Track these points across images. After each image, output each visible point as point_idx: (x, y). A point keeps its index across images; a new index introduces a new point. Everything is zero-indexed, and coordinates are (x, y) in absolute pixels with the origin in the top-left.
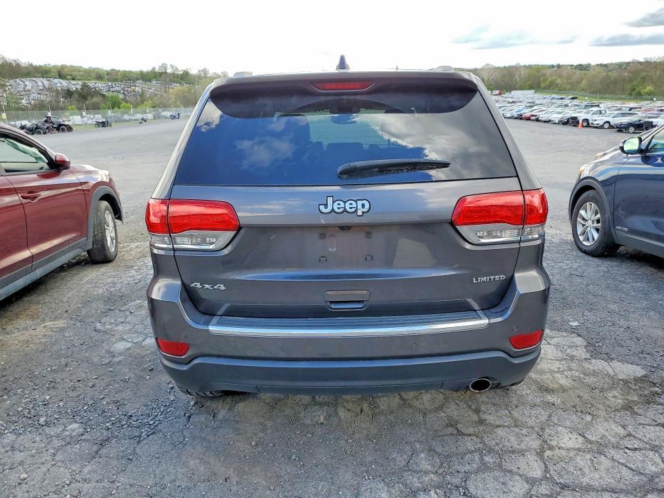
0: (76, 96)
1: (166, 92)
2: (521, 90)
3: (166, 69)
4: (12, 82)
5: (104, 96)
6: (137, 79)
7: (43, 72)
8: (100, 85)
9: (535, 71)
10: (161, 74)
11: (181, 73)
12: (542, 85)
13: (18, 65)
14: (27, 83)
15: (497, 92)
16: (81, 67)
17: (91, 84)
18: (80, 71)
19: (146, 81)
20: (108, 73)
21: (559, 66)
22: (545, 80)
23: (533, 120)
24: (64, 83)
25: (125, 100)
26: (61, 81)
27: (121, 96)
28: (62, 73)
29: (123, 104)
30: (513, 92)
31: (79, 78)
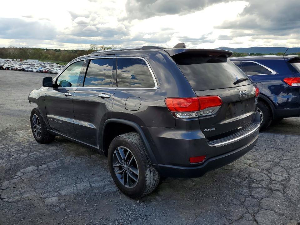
2: (32, 59)
9: (37, 51)
12: (42, 58)
15: (19, 60)
21: (47, 49)
22: (43, 55)
23: (49, 73)
30: (28, 60)
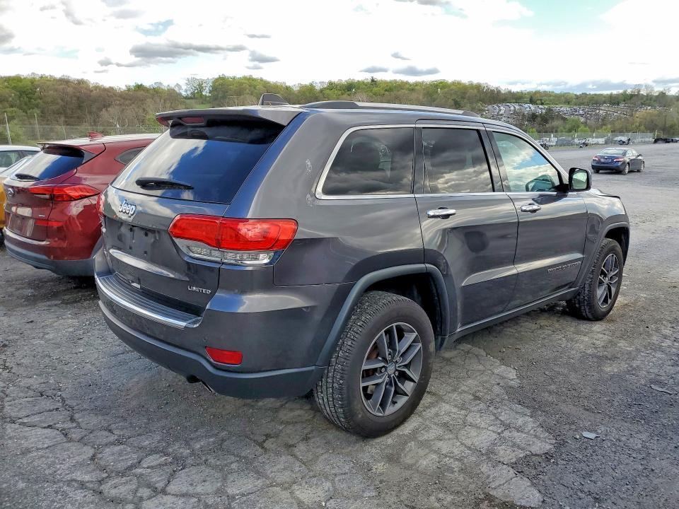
0: (539, 119)
1: (632, 115)
3: (639, 91)
4: (490, 107)
5: (564, 119)
6: (605, 102)
7: (517, 98)
8: (565, 109)
10: (632, 96)
11: (657, 94)
13: (499, 92)
14: (502, 108)
16: (553, 92)
17: (557, 108)
18: (550, 96)
19: (614, 104)
20: (577, 97)
24: (533, 107)
25: (585, 124)
26: (531, 105)
27: (582, 120)
28: (534, 98)
29: (582, 127)
31: (547, 102)
